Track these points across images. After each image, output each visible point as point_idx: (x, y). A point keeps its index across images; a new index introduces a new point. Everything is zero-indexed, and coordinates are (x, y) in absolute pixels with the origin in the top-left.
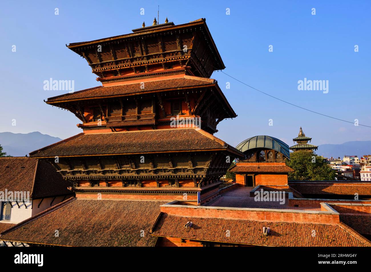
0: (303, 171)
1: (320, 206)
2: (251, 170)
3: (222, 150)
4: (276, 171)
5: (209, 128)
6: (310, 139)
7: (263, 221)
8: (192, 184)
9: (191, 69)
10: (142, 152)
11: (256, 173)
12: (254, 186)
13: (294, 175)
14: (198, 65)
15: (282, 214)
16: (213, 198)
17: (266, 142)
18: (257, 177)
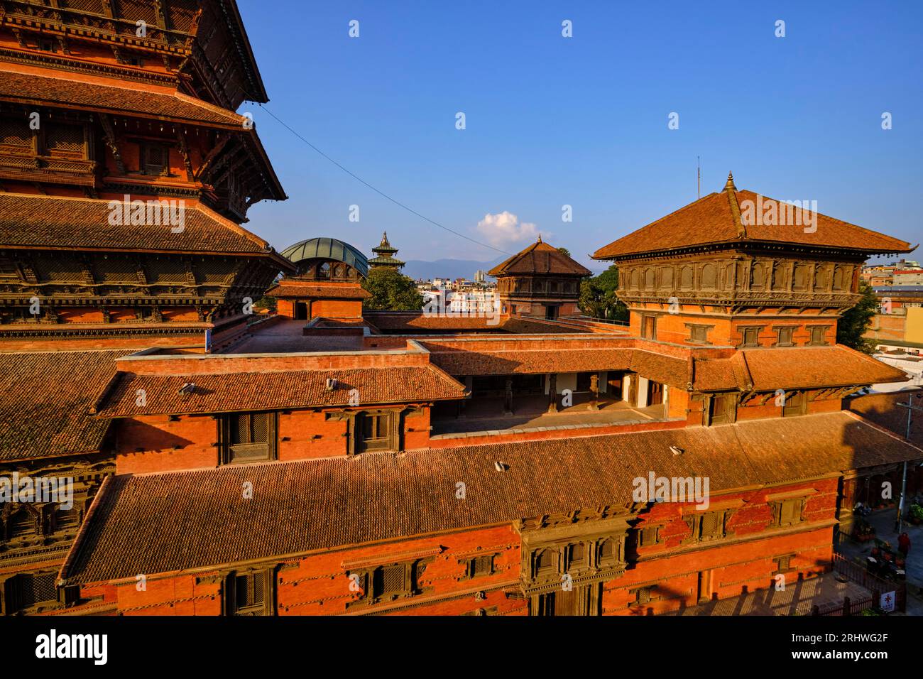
0: (382, 297)
1: (405, 345)
2: (305, 294)
3: (261, 255)
4: (345, 295)
5: (231, 212)
6: (396, 251)
7: (326, 370)
8: (194, 316)
9: (191, 82)
10: (58, 246)
11: (314, 299)
12: (308, 319)
13: (369, 302)
14: (208, 78)
15: (357, 358)
16: (236, 340)
17: (334, 249)
18: (315, 305)
